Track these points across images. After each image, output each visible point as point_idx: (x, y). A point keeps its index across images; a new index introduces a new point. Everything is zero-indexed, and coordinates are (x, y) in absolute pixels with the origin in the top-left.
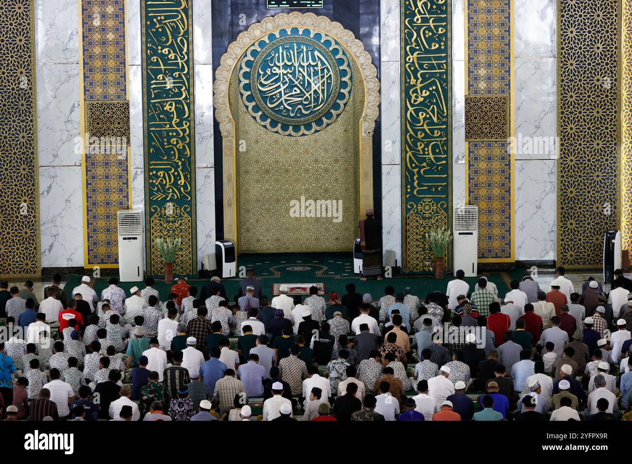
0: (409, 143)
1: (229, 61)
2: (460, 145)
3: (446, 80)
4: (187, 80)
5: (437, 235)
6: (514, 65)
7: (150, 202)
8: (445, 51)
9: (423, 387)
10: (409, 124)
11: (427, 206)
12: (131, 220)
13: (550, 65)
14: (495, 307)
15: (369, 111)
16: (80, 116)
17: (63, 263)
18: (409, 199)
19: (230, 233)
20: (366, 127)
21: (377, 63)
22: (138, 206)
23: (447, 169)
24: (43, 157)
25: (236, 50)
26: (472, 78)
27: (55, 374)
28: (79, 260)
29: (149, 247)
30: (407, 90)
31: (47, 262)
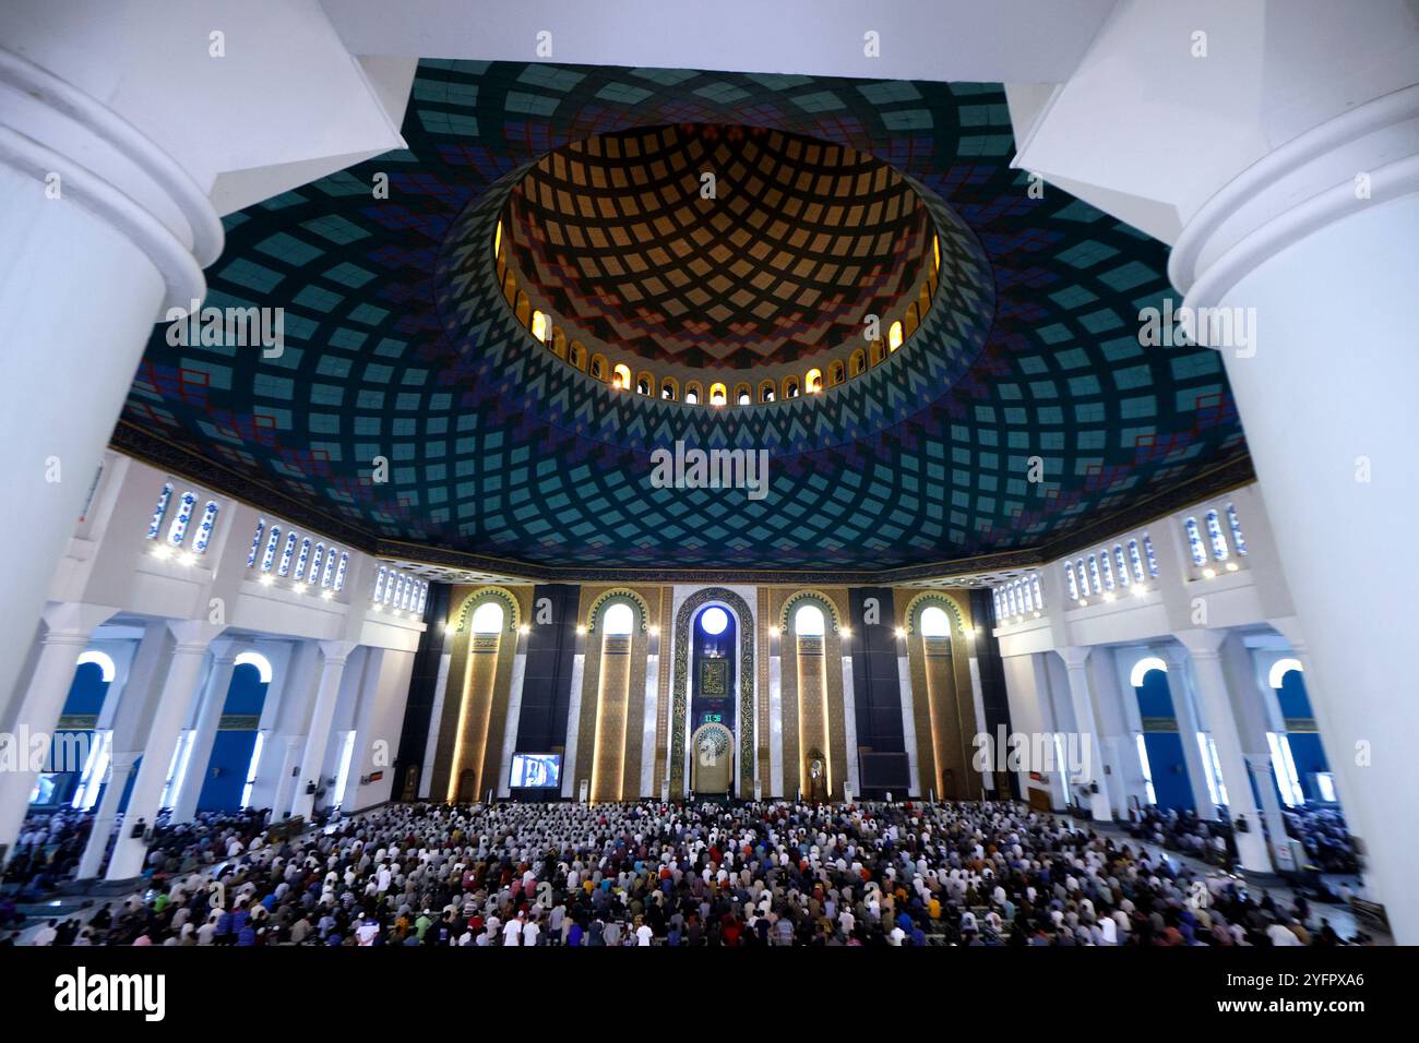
0: (743, 760)
1: (695, 736)
2: (756, 762)
3: (753, 742)
4: (683, 740)
5: (750, 789)
6: (771, 738)
7: (671, 777)
8: (752, 734)
9: (743, 838)
10: (742, 755)
11: (748, 780)
12: (665, 783)
13: (780, 739)
14: (766, 811)
15: (732, 752)
16: (654, 751)
17: (646, 796)
18: (742, 777)
19: (693, 788)
20: (731, 757)
21: (734, 734)
22: (668, 779)
23: (753, 768)
24: (643, 763)
25: (697, 732)
26: (760, 742)
27: (638, 832)
28: (651, 795)
29: (670, 791)
30: (742, 745)
31: (642, 796)
